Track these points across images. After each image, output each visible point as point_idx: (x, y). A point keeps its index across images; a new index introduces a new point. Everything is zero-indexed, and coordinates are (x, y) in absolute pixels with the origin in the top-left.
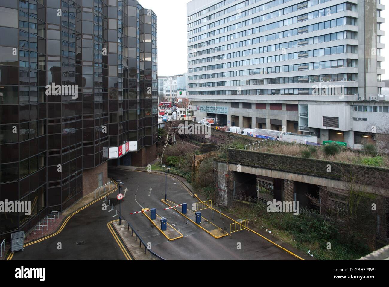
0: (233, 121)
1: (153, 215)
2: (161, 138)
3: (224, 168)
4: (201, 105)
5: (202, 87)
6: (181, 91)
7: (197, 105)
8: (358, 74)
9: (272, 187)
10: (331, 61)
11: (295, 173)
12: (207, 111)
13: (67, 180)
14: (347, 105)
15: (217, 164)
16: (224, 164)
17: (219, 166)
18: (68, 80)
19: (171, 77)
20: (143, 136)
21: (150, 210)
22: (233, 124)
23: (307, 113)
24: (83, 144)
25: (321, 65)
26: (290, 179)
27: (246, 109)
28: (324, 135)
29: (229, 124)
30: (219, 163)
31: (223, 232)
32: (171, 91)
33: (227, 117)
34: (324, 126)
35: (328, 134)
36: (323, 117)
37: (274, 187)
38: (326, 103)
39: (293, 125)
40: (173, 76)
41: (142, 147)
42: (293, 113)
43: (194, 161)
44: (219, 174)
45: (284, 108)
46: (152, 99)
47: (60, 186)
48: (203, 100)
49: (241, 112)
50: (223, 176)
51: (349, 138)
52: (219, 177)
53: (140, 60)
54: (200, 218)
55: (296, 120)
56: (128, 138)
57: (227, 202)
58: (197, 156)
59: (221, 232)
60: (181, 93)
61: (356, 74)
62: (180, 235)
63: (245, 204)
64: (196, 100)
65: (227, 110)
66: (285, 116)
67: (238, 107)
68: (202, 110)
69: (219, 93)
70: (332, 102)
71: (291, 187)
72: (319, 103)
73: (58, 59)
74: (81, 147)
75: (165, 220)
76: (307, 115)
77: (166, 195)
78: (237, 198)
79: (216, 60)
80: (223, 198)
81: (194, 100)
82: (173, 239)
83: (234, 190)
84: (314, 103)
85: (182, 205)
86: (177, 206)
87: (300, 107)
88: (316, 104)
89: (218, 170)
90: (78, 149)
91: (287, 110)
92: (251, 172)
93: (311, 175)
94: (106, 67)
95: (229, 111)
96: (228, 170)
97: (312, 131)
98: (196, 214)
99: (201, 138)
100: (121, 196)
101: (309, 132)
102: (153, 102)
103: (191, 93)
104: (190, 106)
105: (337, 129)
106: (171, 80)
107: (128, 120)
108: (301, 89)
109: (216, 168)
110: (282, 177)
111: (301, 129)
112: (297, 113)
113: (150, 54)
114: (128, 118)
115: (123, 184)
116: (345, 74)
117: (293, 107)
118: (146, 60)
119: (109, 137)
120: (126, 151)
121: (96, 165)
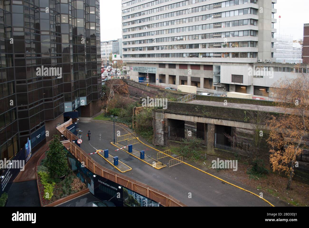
0: (160, 79)
1: (106, 154)
2: (104, 94)
3: (161, 117)
4: (134, 66)
5: (135, 51)
6: (115, 54)
7: (131, 66)
8: (258, 41)
9: (196, 130)
10: (239, 31)
11: (216, 119)
12: (139, 71)
13: (34, 130)
14: (250, 66)
15: (155, 114)
16: (161, 113)
17: (157, 115)
18: (30, 47)
19: (106, 42)
20: (90, 92)
21: (103, 151)
22: (161, 81)
23: (220, 72)
24: (44, 100)
25: (231, 34)
26: (212, 123)
27: (171, 69)
28: (232, 89)
29: (157, 81)
30: (157, 113)
31: (163, 165)
32: (106, 54)
33: (155, 75)
34: (232, 82)
35: (235, 88)
36: (232, 75)
37: (197, 130)
38: (235, 64)
39: (208, 81)
40: (108, 41)
41: (90, 101)
42: (209, 71)
43: (135, 111)
44: (157, 121)
45: (202, 68)
46: (96, 62)
47: (29, 135)
48: (136, 62)
49: (167, 71)
50: (160, 123)
51: (251, 91)
52: (157, 124)
53: (87, 29)
54: (144, 155)
55: (211, 78)
56: (79, 94)
57: (163, 142)
58: (137, 108)
59: (160, 164)
60: (115, 56)
61: (257, 42)
62: (130, 169)
63: (177, 143)
64: (130, 62)
65: (156, 70)
66: (202, 74)
67: (164, 67)
68: (135, 70)
69: (149, 55)
70: (239, 64)
71: (213, 129)
72: (229, 64)
73: (22, 29)
74: (43, 103)
75: (117, 158)
76: (219, 73)
77: (114, 139)
78: (171, 139)
79: (146, 28)
80: (160, 139)
81: (128, 62)
82: (125, 171)
83: (168, 133)
84: (225, 64)
85: (129, 146)
86: (124, 147)
87: (214, 67)
88: (226, 65)
89: (156, 118)
90: (40, 104)
91: (204, 69)
92: (182, 119)
93: (228, 120)
94: (60, 35)
95: (158, 71)
96: (164, 118)
97: (223, 86)
98: (140, 152)
99: (135, 93)
100: (80, 141)
101: (221, 86)
102: (98, 64)
103: (125, 56)
104: (125, 67)
105: (241, 84)
106: (106, 45)
107: (78, 79)
108: (215, 53)
109: (154, 117)
110: (206, 122)
111: (215, 85)
112: (212, 72)
113: (95, 23)
114: (78, 78)
115: (82, 131)
116: (249, 42)
117: (208, 67)
118: (91, 29)
119: (64, 94)
120: (78, 106)
121: (56, 117)
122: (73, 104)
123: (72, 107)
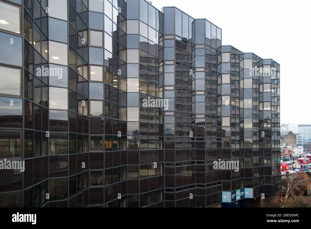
2: (284, 188)
20: (261, 184)
56: (244, 185)
74: (194, 188)
113: (270, 103)
119: (222, 182)
122: (232, 194)
123: (231, 198)
